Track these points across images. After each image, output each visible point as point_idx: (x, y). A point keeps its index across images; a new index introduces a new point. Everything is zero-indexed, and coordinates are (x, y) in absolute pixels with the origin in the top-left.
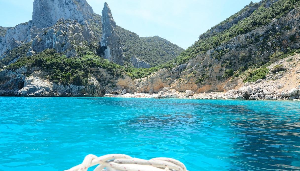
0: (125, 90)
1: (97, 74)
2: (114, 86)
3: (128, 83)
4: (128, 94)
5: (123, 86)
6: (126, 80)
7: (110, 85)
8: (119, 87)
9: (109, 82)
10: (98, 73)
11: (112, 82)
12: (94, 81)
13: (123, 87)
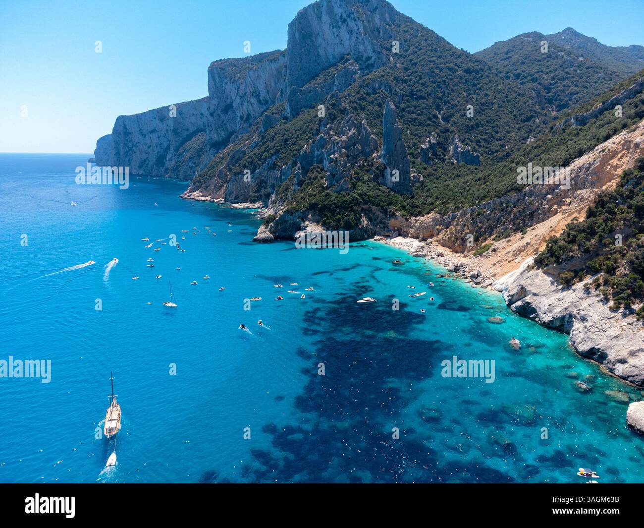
0: (397, 232)
1: (368, 212)
2: (386, 227)
3: (402, 224)
4: (400, 237)
5: (396, 226)
6: (399, 220)
7: (382, 225)
8: (391, 228)
9: (381, 222)
10: (370, 210)
11: (384, 223)
12: (365, 222)
13: (396, 228)
